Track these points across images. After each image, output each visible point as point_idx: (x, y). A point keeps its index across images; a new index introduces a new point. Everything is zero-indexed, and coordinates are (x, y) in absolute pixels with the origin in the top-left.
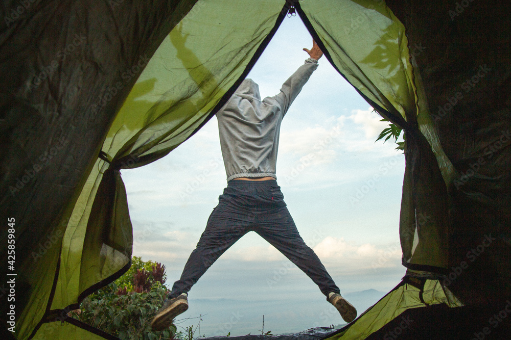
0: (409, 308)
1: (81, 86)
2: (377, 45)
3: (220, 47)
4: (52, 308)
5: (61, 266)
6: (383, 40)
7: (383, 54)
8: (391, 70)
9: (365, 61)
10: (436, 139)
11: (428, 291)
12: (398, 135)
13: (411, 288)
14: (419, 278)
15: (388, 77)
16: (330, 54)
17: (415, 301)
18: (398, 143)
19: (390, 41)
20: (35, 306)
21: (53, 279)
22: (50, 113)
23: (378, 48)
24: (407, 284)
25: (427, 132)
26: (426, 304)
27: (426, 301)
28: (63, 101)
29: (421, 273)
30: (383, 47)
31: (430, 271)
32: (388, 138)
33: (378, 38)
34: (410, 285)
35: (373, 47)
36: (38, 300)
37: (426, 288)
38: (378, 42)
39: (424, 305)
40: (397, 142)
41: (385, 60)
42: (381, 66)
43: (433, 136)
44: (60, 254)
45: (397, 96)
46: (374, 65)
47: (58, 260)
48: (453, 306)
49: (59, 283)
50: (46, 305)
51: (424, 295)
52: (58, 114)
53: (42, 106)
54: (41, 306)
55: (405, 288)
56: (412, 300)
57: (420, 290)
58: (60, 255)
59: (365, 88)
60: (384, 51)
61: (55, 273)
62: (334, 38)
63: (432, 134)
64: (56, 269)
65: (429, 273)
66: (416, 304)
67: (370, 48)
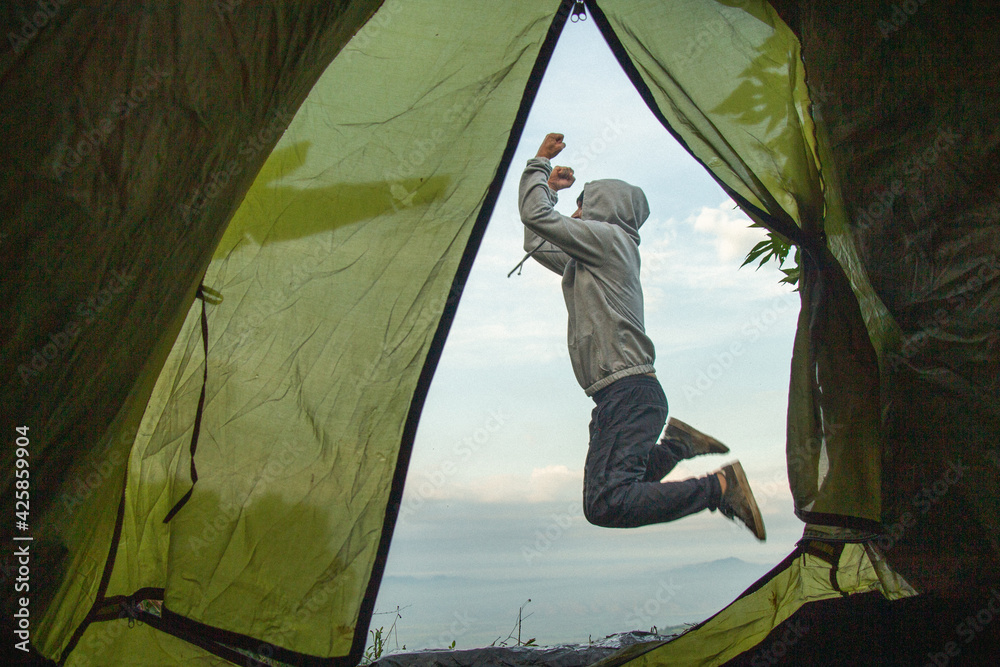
0: (810, 600)
1: (164, 157)
2: (745, 79)
3: (437, 81)
4: (109, 594)
5: (126, 513)
6: (756, 68)
7: (758, 97)
8: (771, 127)
9: (721, 110)
10: (859, 264)
11: (846, 568)
12: (785, 254)
13: (812, 561)
14: (830, 543)
15: (767, 141)
16: (654, 95)
17: (821, 587)
18: (785, 271)
19: (772, 70)
20: (76, 589)
21: (111, 536)
22: (104, 209)
23: (747, 83)
24: (807, 555)
25: (843, 252)
26: (842, 593)
27: (843, 586)
28: (129, 185)
29: (832, 531)
30: (756, 82)
31: (850, 527)
32: (766, 259)
33: (748, 62)
34: (813, 557)
35: (738, 82)
36: (81, 579)
37: (843, 562)
38: (747, 73)
39: (838, 595)
40: (784, 267)
41: (760, 108)
42: (751, 119)
43: (853, 259)
44: (125, 487)
45: (784, 178)
46: (740, 115)
47: (119, 501)
48: (892, 597)
49: (122, 545)
50: (98, 587)
51: (838, 575)
52: (119, 211)
53: (87, 195)
54: (89, 587)
55: (802, 561)
56: (814, 583)
57: (831, 566)
58: (124, 491)
59: (722, 162)
60: (758, 90)
61: (114, 525)
62: (662, 63)
63: (851, 254)
64: (116, 518)
65: (848, 531)
66: (821, 592)
67: (732, 85)
